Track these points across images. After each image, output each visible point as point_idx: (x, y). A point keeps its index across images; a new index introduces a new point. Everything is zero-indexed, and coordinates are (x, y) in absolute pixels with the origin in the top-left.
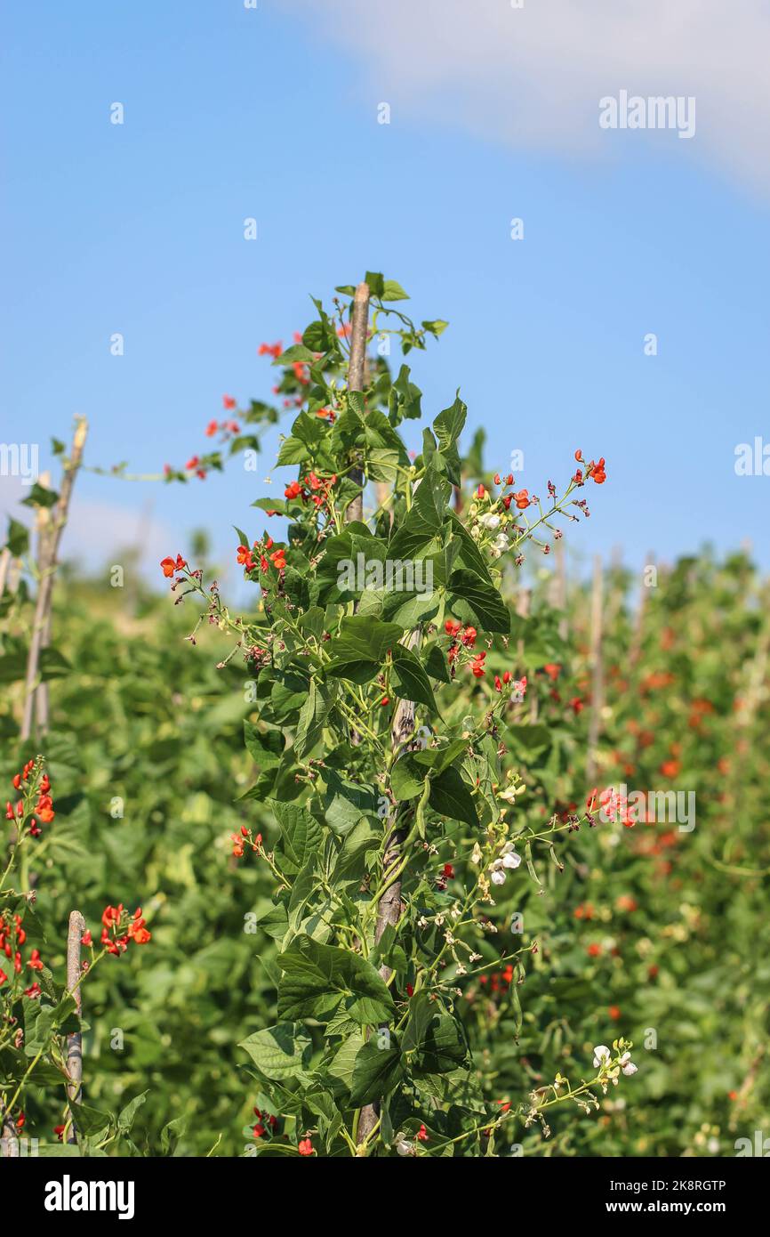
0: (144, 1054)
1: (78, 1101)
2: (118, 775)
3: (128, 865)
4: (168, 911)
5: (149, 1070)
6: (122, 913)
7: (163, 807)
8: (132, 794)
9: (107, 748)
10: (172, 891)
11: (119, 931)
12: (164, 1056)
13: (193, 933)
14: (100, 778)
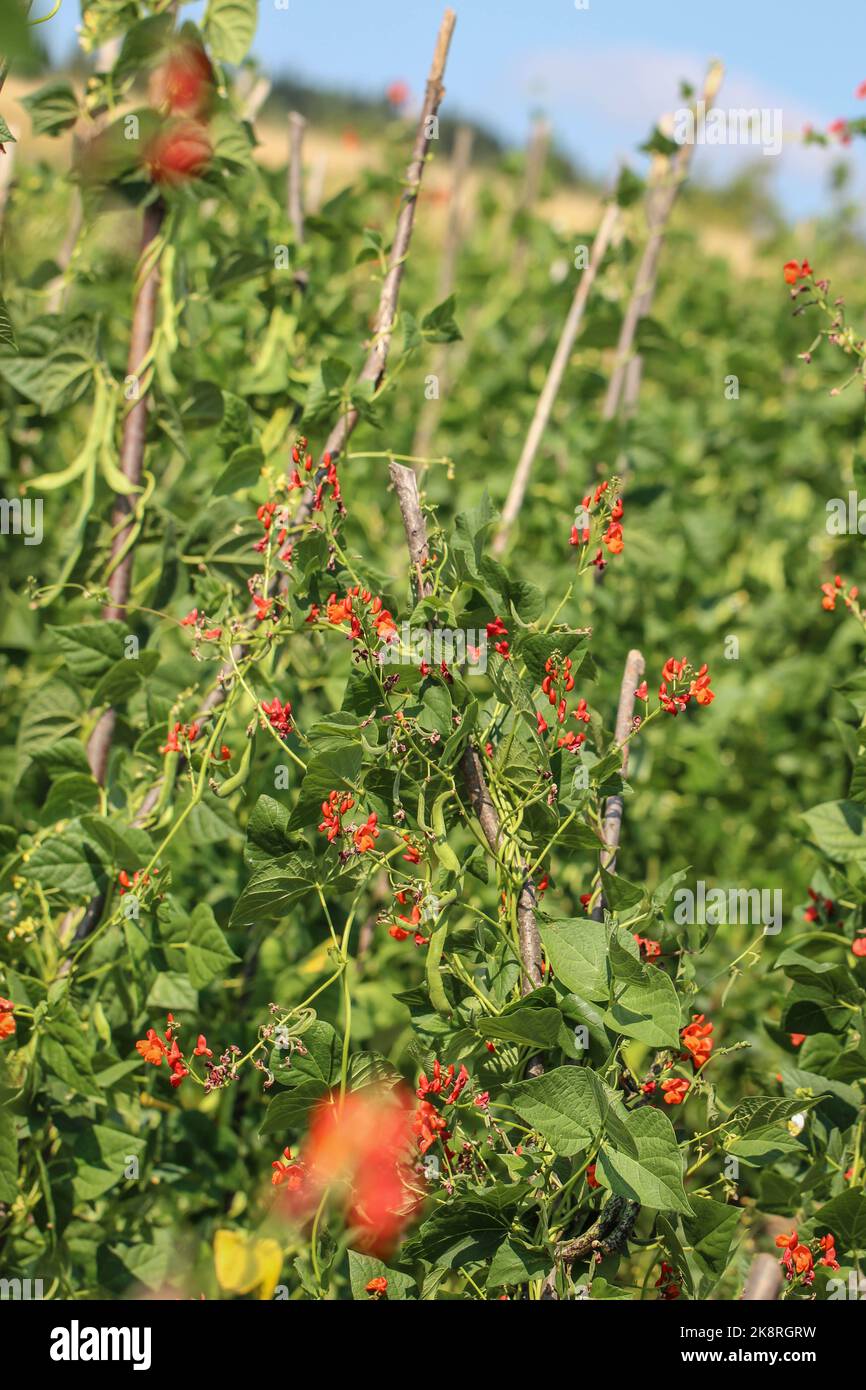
0: (701, 777)
1: (610, 870)
2: (711, 451)
3: (710, 552)
4: (749, 614)
5: (703, 796)
6: (685, 667)
7: (756, 493)
8: (725, 474)
9: (702, 419)
10: (754, 589)
11: (680, 688)
12: (724, 782)
13: (772, 643)
14: (690, 452)
